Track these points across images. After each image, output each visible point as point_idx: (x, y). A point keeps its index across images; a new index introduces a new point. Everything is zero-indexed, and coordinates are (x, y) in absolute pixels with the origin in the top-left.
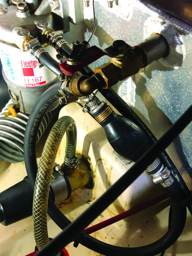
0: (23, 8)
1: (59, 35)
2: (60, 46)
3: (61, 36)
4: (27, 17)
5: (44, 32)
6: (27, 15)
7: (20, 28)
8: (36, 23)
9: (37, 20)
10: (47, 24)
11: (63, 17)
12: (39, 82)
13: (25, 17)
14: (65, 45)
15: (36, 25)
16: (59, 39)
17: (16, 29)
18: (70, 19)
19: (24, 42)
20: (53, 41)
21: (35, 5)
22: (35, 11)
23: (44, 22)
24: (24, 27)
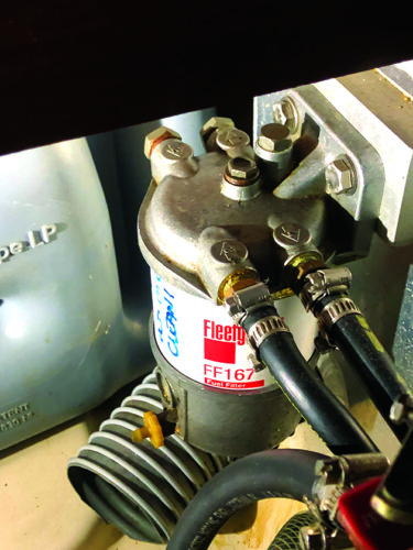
0: (242, 174)
1: (338, 283)
2: (334, 320)
3: (344, 287)
4: (251, 201)
5: (293, 259)
6: (250, 193)
7: (222, 231)
8: (272, 224)
9: (278, 215)
10: (305, 235)
11: (356, 218)
12: (245, 380)
13: (243, 199)
14: (350, 319)
15: (270, 231)
16: (335, 295)
17: (209, 235)
18: (377, 227)
19: (225, 282)
20: (314, 298)
21: (280, 167)
22: (277, 184)
23: (296, 227)
24: (234, 231)
